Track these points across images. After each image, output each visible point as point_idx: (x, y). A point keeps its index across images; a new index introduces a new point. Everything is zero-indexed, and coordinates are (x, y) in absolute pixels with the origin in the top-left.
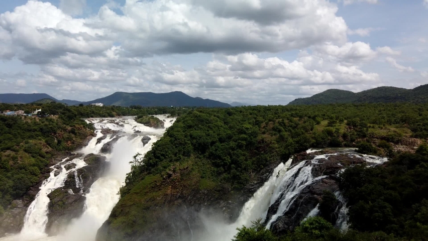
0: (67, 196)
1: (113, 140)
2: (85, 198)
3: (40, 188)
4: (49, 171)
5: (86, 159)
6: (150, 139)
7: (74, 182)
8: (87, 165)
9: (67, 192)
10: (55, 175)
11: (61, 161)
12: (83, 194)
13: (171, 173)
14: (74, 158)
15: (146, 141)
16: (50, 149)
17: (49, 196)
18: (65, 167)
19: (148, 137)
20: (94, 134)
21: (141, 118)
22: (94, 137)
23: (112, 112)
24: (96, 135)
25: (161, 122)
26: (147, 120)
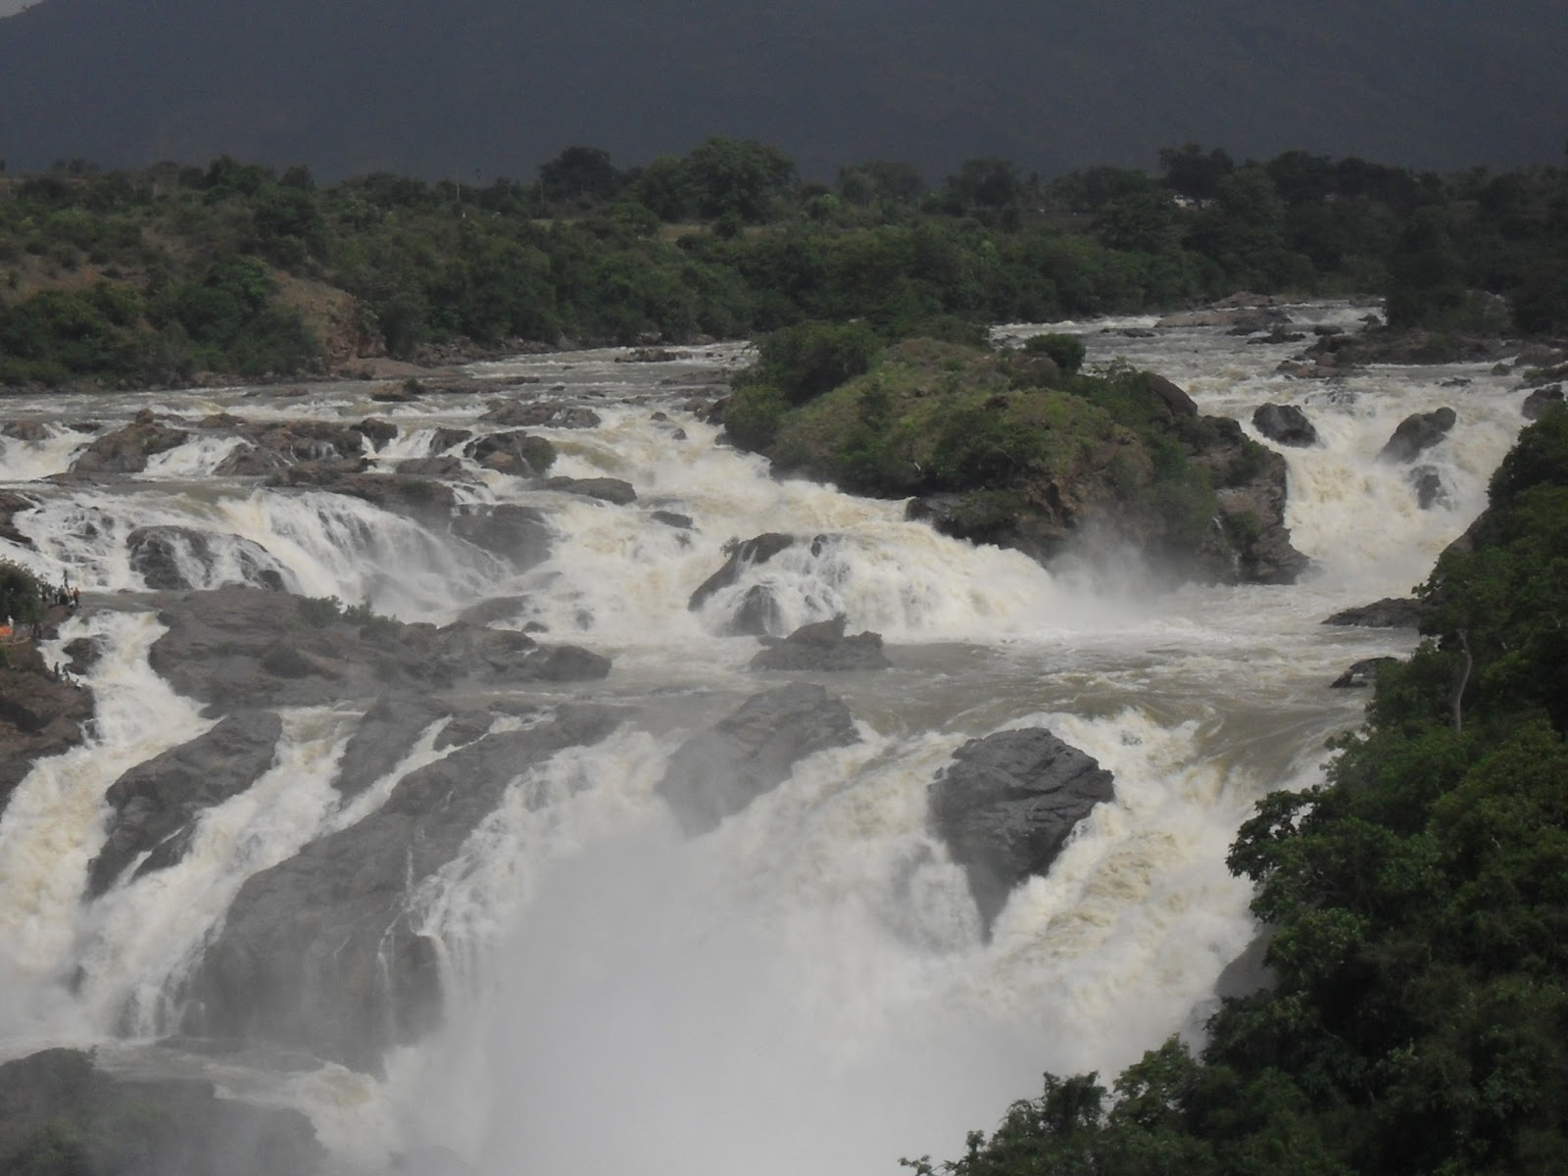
1: (409, 800)
6: (1094, 784)
19: (1047, 751)
20: (37, 707)
21: (847, 394)
22: (48, 751)
23: (280, 276)
24: (86, 706)
25: (1220, 456)
26: (970, 422)
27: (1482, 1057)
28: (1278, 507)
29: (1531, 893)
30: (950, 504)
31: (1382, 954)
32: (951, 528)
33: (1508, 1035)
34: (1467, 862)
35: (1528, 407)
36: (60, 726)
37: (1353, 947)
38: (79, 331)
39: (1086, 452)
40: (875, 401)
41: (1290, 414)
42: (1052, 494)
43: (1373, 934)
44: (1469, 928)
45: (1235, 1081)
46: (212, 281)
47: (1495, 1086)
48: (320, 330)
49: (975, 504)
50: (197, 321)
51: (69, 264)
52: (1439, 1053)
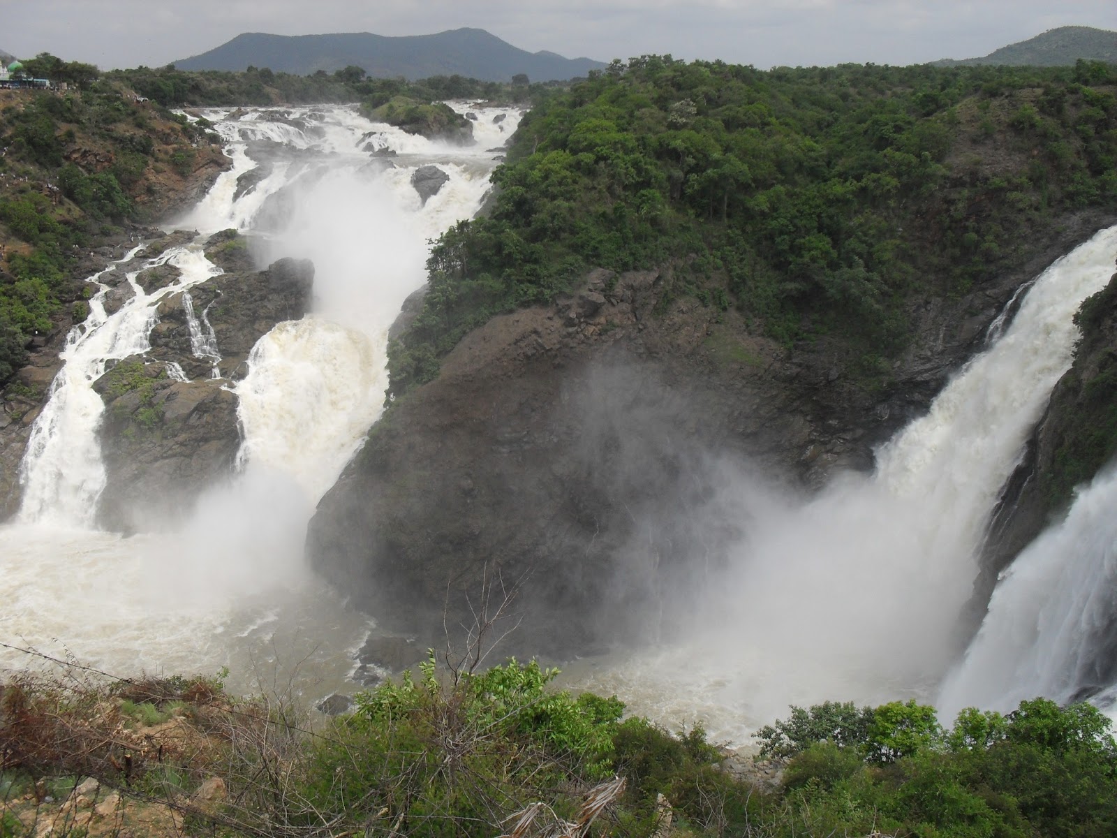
0: (164, 387)
2: (234, 401)
3: (62, 356)
4: (83, 295)
5: (213, 250)
6: (446, 178)
7: (185, 335)
8: (221, 272)
9: (160, 374)
10: (110, 311)
11: (122, 256)
12: (221, 382)
13: (598, 298)
14: (166, 246)
15: (431, 183)
16: (76, 212)
17: (98, 387)
18: (139, 280)
19: (434, 170)
20: (221, 161)
21: (385, 107)
22: (224, 171)
23: (265, 86)
24: (231, 162)
25: (459, 121)
26: (412, 111)
27: (553, 216)
28: (471, 131)
29: (560, 184)
30: (407, 127)
31: (529, 196)
32: (406, 131)
33: (559, 212)
34: (546, 177)
35: (520, 114)
36: (227, 166)
37: (522, 194)
38: (223, 96)
39: (435, 118)
40: (391, 107)
41: (473, 114)
42: (429, 125)
43: (527, 192)
44: (547, 191)
45: (496, 223)
46: (251, 86)
47: (556, 222)
48: (273, 96)
49: (413, 126)
50: (248, 94)
51: (221, 82)
52: (543, 216)
